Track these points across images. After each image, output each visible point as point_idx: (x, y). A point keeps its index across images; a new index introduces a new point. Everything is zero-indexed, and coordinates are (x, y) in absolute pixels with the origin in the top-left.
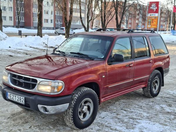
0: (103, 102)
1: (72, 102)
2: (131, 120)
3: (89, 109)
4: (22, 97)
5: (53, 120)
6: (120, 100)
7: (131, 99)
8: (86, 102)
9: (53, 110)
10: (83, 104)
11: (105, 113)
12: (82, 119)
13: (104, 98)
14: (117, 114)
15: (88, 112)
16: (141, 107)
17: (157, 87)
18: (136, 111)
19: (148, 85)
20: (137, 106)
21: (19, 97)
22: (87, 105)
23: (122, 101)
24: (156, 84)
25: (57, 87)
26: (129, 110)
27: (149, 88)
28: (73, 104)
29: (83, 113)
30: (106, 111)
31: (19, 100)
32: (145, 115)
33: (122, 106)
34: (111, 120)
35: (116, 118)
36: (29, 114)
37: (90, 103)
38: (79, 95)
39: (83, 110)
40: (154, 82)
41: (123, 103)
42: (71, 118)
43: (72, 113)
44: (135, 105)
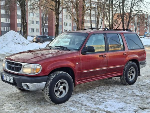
0: (78, 84)
1: (49, 82)
2: (102, 99)
3: (64, 88)
4: (11, 78)
5: (39, 98)
6: (100, 86)
7: (110, 86)
8: (62, 83)
9: (34, 87)
10: (59, 84)
11: (83, 94)
12: (59, 96)
13: (80, 81)
14: (92, 95)
15: (64, 91)
16: (115, 91)
17: (134, 76)
18: (109, 94)
19: (124, 74)
20: (112, 91)
21: (10, 77)
22: (63, 86)
23: (102, 87)
24: (132, 74)
25: (36, 69)
26: (104, 93)
27: (125, 76)
28: (50, 83)
29: (59, 91)
30: (84, 93)
31: (10, 80)
32: (115, 97)
33: (99, 90)
34: (85, 99)
35: (90, 97)
36: (23, 94)
37: (66, 84)
38: (55, 76)
39: (59, 89)
40: (131, 72)
41: (102, 89)
42: (48, 94)
43: (49, 90)
44: (111, 90)
